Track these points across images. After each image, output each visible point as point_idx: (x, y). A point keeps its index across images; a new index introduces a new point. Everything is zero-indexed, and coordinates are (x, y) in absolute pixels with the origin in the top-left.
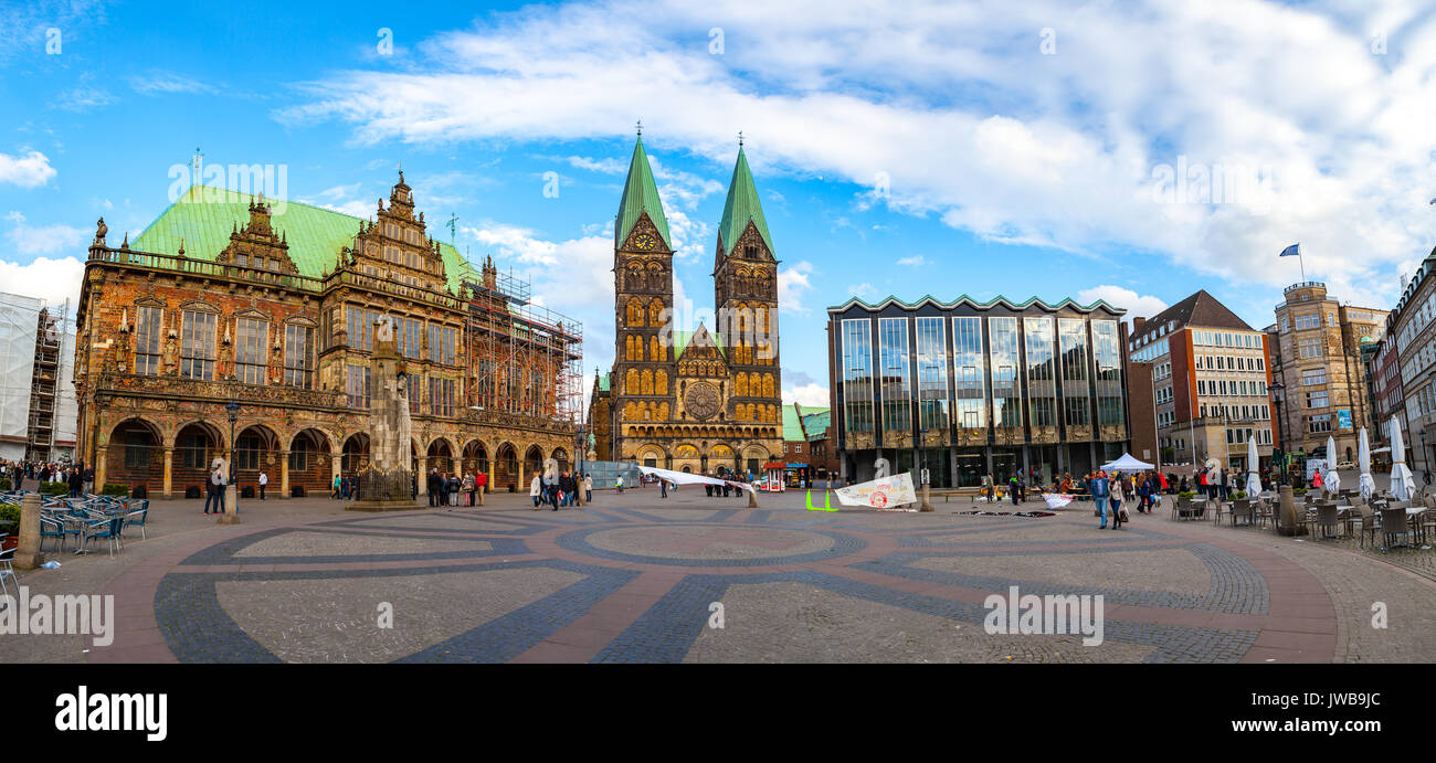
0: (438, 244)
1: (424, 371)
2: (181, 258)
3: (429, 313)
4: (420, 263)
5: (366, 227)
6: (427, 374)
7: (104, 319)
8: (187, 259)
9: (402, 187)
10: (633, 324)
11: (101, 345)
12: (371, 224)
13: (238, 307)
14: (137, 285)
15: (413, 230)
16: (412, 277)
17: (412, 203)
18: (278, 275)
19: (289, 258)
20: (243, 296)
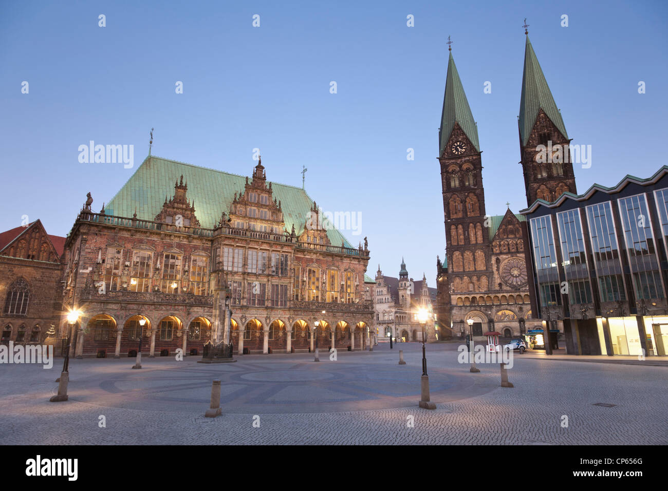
0: (280, 202)
1: (268, 281)
2: (134, 219)
3: (271, 246)
4: (268, 214)
5: (238, 197)
6: (270, 282)
7: (88, 256)
8: (138, 220)
9: (260, 167)
10: (455, 216)
11: (85, 271)
12: (240, 195)
13: (165, 248)
14: (109, 235)
15: (265, 195)
16: (264, 225)
17: (265, 177)
18: (189, 228)
19: (195, 217)
20: (169, 241)
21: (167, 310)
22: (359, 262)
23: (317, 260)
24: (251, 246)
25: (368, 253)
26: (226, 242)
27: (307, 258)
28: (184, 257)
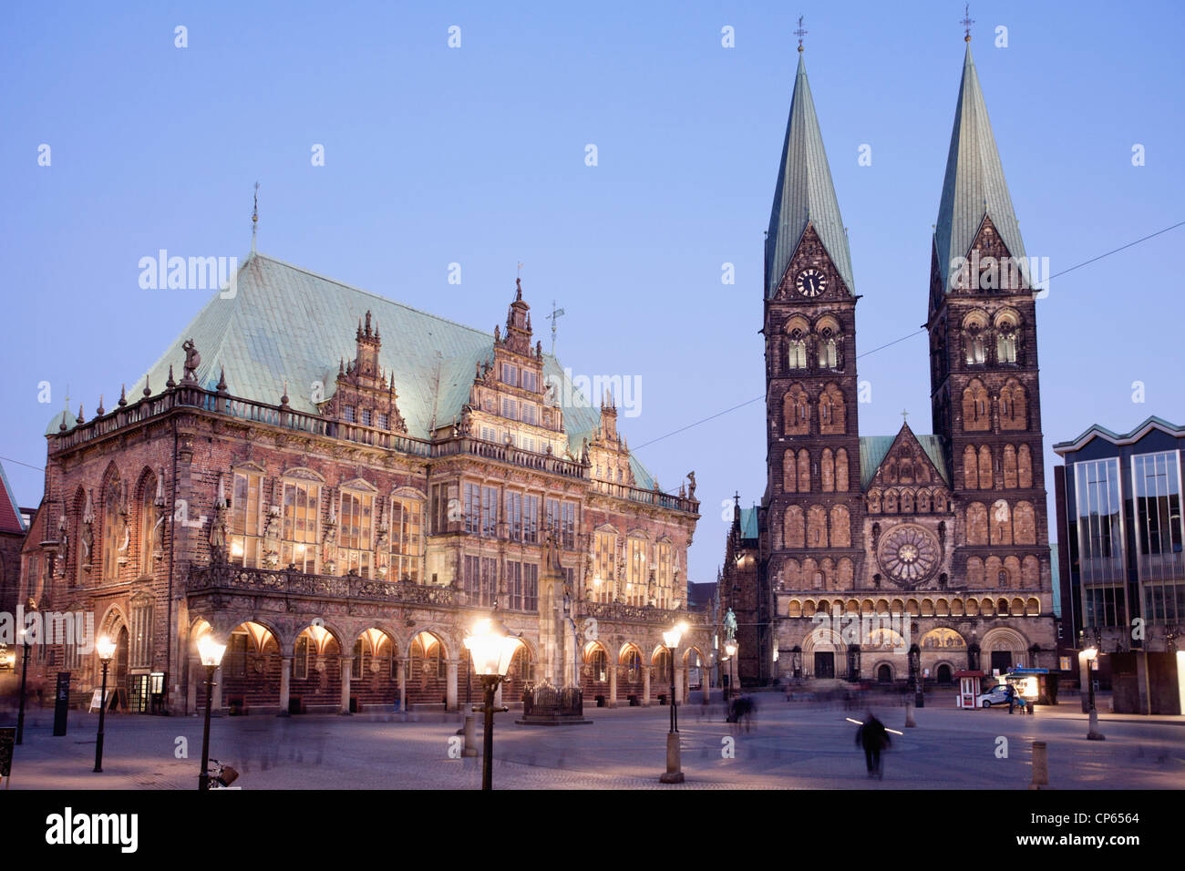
2: (283, 409)
3: (548, 485)
4: (538, 415)
5: (482, 369)
7: (196, 489)
8: (290, 411)
9: (519, 306)
10: (794, 432)
11: (193, 522)
12: (486, 365)
13: (343, 477)
14: (235, 444)
15: (530, 370)
16: (530, 437)
17: (529, 329)
18: (387, 435)
19: (397, 412)
20: (348, 462)
21: (369, 615)
22: (680, 523)
23: (611, 516)
24: (514, 483)
25: (696, 506)
26: (469, 472)
27: (594, 512)
28: (377, 499)
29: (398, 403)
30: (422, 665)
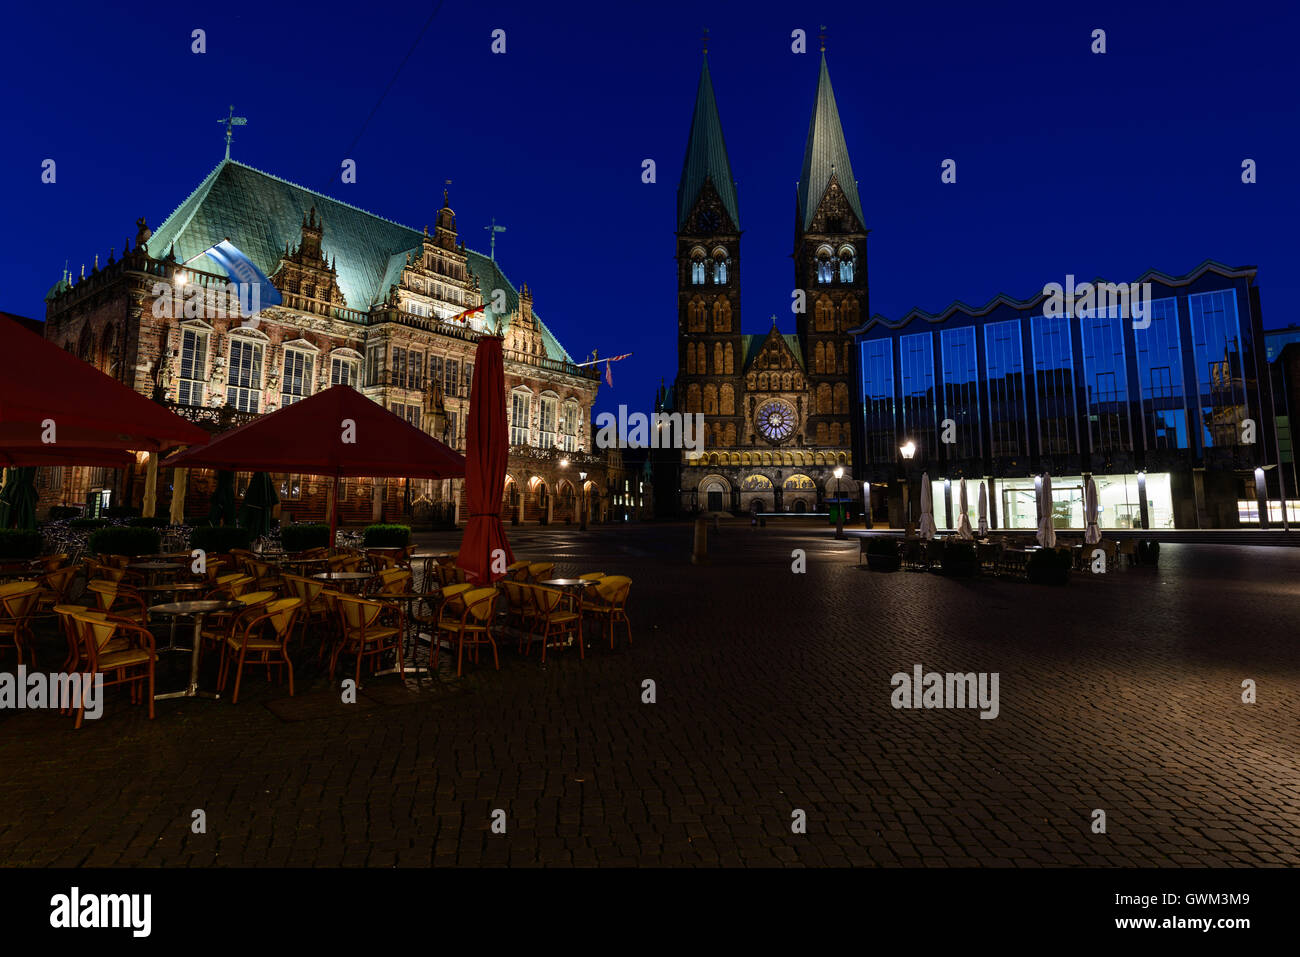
4: (460, 296)
5: (412, 259)
10: (695, 329)
11: (142, 368)
13: (287, 337)
18: (328, 307)
19: (337, 288)
20: (292, 326)
23: (526, 379)
24: (437, 348)
26: (396, 338)
27: (511, 376)
28: (318, 356)
29: (339, 281)
30: (356, 489)
